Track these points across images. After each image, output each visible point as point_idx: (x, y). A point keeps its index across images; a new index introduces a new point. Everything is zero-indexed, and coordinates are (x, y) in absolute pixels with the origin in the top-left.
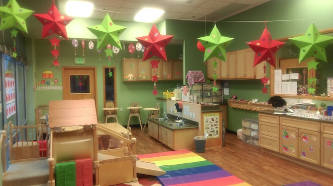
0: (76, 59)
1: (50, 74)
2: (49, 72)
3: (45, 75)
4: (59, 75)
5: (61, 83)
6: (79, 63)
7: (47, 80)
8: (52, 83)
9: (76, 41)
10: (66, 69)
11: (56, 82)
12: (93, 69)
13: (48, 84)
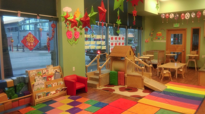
0: (174, 24)
1: (160, 34)
2: (160, 33)
3: (158, 34)
4: (164, 34)
5: (165, 39)
6: (176, 26)
7: (158, 37)
8: (161, 39)
9: (163, 14)
10: (169, 30)
11: (163, 38)
12: (185, 30)
13: (159, 39)
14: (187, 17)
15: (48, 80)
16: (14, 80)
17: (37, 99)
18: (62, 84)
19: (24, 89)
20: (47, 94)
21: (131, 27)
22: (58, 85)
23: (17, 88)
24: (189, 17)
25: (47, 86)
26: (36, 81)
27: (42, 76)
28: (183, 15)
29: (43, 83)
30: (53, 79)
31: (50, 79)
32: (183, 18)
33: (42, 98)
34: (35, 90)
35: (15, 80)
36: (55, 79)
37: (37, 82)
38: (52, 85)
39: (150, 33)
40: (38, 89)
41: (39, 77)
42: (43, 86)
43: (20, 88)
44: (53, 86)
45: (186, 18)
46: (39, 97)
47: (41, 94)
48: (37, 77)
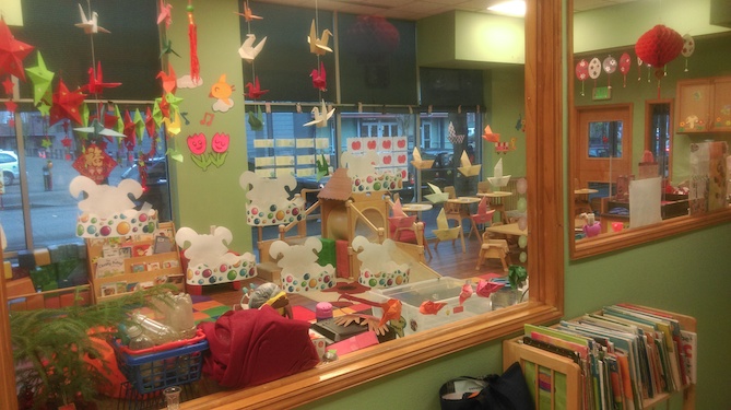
0: (594, 90)
6: (601, 98)
10: (581, 111)
12: (627, 108)
14: (595, 73)
15: (136, 255)
16: (50, 251)
17: (103, 296)
18: (173, 266)
19: (78, 272)
20: (130, 287)
21: (430, 108)
22: (161, 267)
23: (60, 269)
24: (598, 71)
25: (132, 270)
26: (105, 255)
27: (120, 244)
28: (582, 64)
29: (121, 261)
30: (149, 252)
31: (141, 253)
32: (582, 76)
33: (116, 294)
34: (98, 274)
35: (55, 251)
36: (154, 253)
37: (106, 257)
38: (146, 266)
39: (520, 121)
40: (108, 274)
41: (113, 246)
42: (122, 268)
43: (68, 270)
44: (149, 269)
45: (593, 77)
46: (108, 292)
47: (114, 286)
48: (109, 247)
